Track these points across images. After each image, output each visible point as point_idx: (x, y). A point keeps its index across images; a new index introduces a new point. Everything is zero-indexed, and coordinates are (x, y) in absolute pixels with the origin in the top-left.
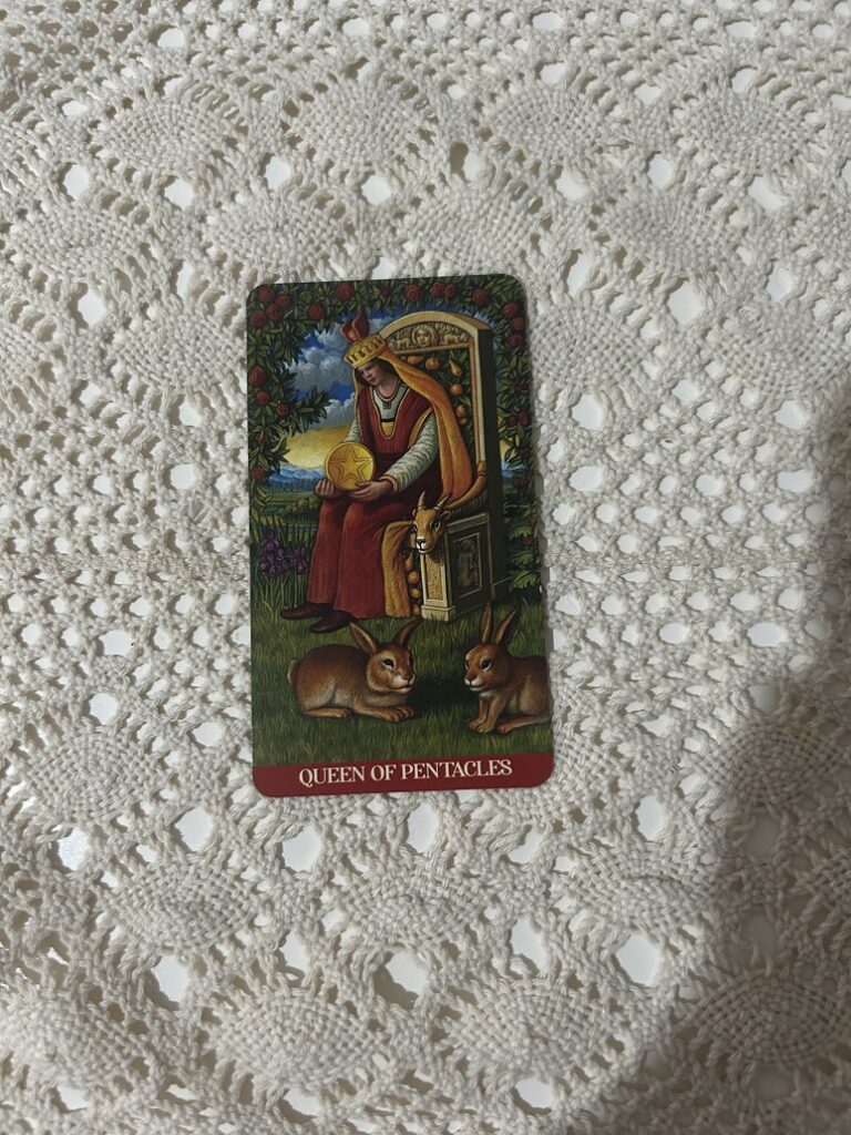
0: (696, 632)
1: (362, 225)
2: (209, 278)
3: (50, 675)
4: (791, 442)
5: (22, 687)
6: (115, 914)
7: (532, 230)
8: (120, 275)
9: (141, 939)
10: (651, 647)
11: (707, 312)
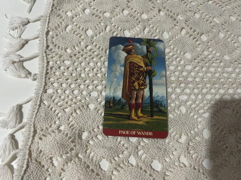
0: (212, 96)
2: (113, 29)
3: (80, 100)
4: (227, 62)
5: (74, 102)
9: (98, 155)
10: (203, 99)
11: (208, 39)
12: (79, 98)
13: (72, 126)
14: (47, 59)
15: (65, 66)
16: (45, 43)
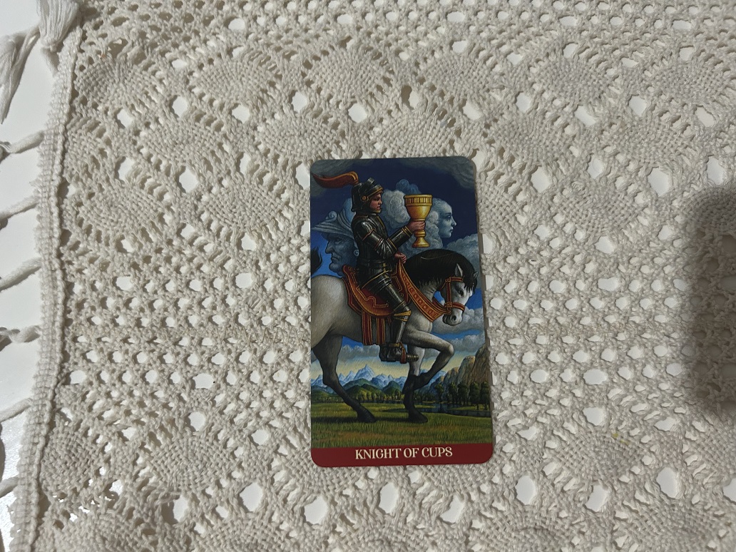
0: (553, 376)
1: (350, 133)
2: (260, 163)
3: (164, 401)
4: (606, 261)
5: (146, 409)
6: (203, 550)
7: (449, 137)
8: (207, 162)
10: (525, 385)
11: (553, 185)
12: (160, 394)
13: (145, 483)
14: (64, 277)
15: (120, 296)
16: (56, 224)
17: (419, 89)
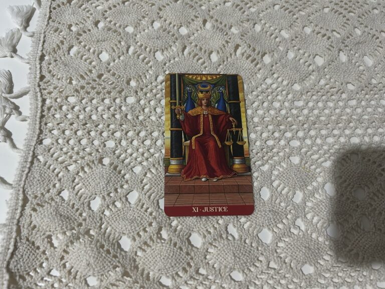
0: (275, 142)
1: (180, 39)
2: (138, 50)
3: (89, 152)
4: (296, 93)
5: (80, 156)
6: (108, 223)
9: (116, 231)
10: (264, 146)
11: (272, 61)
12: (88, 150)
14: (41, 96)
15: (69, 105)
16: (38, 72)
17: (211, 21)
